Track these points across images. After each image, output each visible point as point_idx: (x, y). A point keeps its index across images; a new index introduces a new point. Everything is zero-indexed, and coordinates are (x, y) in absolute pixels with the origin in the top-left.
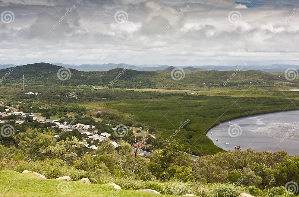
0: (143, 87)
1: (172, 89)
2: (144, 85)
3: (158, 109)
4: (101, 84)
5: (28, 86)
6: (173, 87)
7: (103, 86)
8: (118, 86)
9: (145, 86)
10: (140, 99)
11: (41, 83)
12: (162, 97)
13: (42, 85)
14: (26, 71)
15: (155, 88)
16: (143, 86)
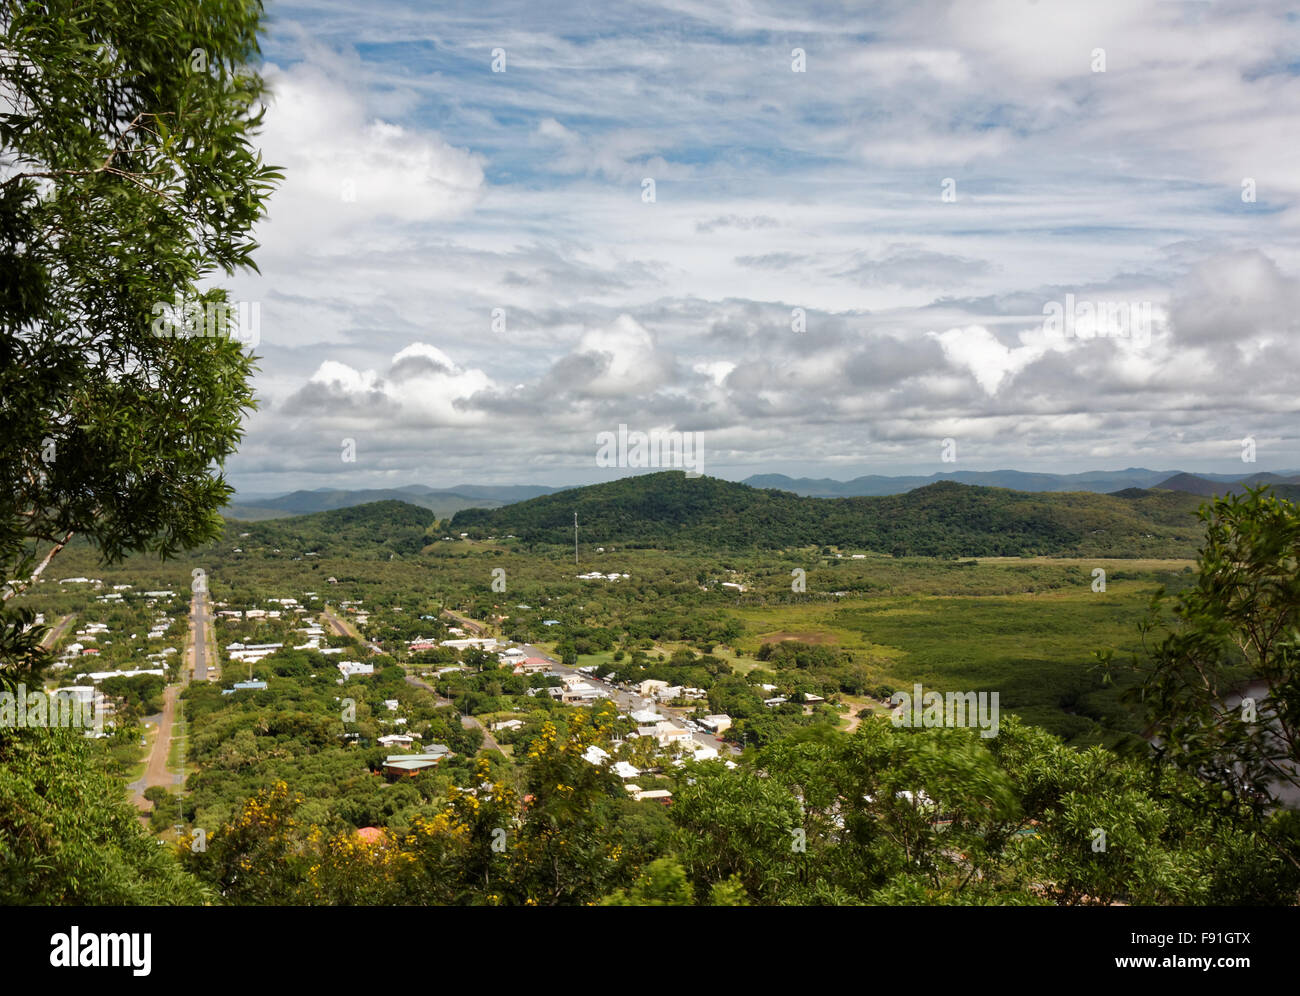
0: (1025, 550)
1: (1141, 557)
2: (1030, 543)
3: (1018, 629)
4: (867, 543)
5: (606, 551)
6: (1149, 551)
7: (876, 550)
8: (928, 550)
9: (1035, 545)
10: (984, 593)
11: (652, 542)
12: (1078, 584)
13: (655, 547)
14: (614, 500)
15: (1074, 552)
16: (1028, 546)
